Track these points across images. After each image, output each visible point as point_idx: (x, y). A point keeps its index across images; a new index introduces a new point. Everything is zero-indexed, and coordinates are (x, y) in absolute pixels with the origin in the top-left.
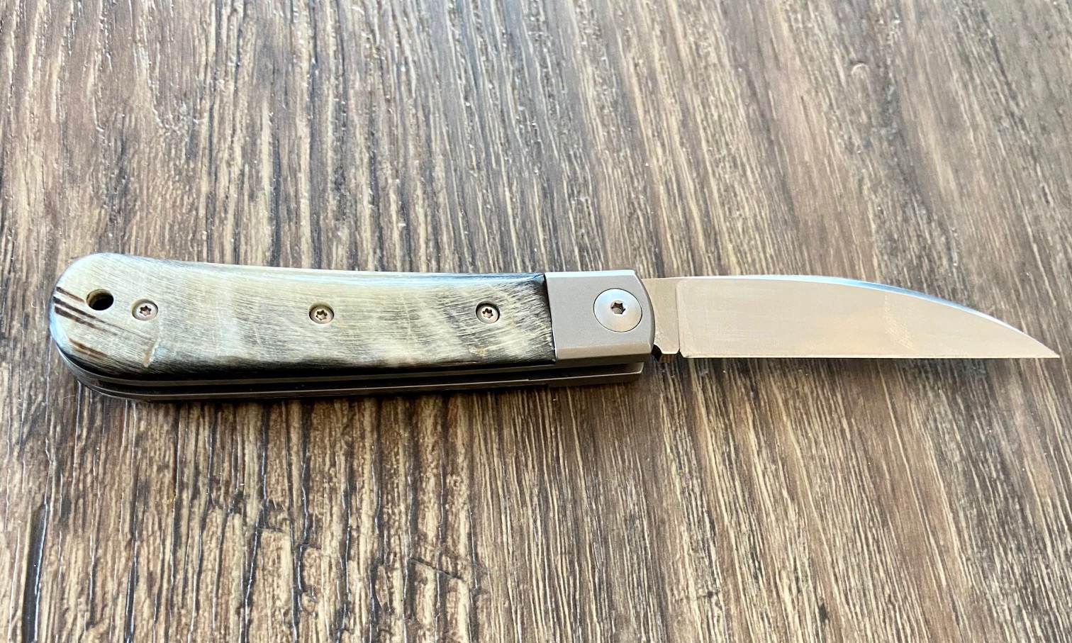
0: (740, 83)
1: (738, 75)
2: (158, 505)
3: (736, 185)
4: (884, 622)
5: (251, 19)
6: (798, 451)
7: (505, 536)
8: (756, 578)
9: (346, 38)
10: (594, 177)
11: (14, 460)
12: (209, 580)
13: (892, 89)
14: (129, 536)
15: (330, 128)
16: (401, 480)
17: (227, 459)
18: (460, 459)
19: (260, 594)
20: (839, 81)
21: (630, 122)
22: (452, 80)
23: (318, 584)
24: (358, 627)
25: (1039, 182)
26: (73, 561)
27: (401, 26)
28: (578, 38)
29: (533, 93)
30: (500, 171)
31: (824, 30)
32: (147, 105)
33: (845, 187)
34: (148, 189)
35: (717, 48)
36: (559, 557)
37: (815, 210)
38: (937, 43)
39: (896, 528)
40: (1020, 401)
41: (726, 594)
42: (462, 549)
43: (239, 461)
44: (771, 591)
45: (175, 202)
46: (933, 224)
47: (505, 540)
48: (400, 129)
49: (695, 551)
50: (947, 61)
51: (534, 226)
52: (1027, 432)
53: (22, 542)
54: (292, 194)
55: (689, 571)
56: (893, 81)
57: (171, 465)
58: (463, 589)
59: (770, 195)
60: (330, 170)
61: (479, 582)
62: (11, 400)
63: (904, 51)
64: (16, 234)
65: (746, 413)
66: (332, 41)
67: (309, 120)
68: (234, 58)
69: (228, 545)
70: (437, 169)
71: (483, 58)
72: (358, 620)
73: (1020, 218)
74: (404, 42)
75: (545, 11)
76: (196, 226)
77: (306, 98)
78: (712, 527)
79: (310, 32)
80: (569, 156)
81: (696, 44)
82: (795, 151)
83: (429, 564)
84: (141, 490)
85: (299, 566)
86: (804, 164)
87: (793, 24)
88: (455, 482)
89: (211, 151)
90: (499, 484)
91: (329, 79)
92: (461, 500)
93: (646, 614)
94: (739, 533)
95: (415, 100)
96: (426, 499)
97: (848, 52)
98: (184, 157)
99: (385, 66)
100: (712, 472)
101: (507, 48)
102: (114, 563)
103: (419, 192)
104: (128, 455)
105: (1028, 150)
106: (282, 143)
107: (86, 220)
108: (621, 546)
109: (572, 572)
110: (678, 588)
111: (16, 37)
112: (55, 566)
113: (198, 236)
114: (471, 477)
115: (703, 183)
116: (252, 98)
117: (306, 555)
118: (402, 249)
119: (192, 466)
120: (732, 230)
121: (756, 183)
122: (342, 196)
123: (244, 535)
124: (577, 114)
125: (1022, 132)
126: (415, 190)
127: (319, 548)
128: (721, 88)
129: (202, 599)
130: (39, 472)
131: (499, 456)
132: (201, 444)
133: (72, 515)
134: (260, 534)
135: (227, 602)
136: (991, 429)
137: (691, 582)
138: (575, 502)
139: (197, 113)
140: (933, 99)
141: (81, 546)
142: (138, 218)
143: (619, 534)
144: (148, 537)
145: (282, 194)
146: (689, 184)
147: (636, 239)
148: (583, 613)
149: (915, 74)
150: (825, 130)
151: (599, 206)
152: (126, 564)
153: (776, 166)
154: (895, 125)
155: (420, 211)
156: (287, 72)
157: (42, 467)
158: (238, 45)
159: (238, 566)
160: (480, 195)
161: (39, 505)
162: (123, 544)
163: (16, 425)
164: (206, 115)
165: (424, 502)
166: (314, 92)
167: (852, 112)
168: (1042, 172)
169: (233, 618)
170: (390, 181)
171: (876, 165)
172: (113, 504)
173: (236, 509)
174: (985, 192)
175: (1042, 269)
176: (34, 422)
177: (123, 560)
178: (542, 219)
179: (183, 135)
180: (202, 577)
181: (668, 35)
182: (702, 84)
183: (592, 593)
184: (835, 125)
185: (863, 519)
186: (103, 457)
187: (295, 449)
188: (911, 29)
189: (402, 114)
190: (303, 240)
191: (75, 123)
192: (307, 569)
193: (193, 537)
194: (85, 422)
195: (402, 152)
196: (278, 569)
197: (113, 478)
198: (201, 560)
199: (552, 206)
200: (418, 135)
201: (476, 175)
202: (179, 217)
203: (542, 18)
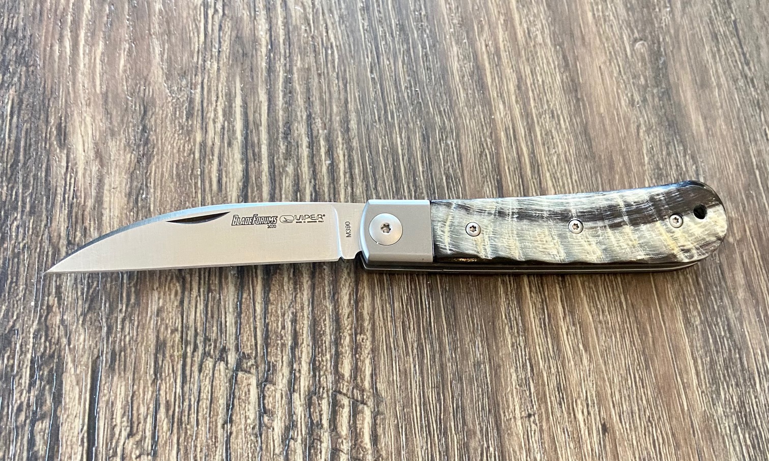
0: (558, 57)
1: (556, 51)
2: (171, 356)
3: (553, 131)
4: (645, 435)
5: (228, 17)
6: (591, 317)
7: (395, 376)
8: (560, 404)
9: (291, 30)
10: (457, 127)
11: (80, 326)
12: (204, 406)
13: (663, 59)
14: (153, 377)
15: (281, 94)
16: (328, 338)
17: (215, 324)
18: (366, 324)
19: (237, 416)
20: (626, 54)
21: (482, 86)
22: (362, 59)
23: (274, 408)
24: (300, 437)
25: (762, 125)
26: (118, 394)
27: (328, 20)
28: (447, 27)
29: (416, 68)
30: (394, 124)
31: (617, 16)
32: (160, 80)
33: (627, 131)
34: (162, 140)
35: (543, 32)
36: (430, 390)
37: (607, 148)
38: (695, 25)
39: (655, 370)
40: (742, 282)
41: (540, 416)
42: (367, 385)
43: (223, 326)
44: (570, 414)
45: (179, 148)
46: (687, 157)
47: (395, 378)
48: (327, 94)
49: (521, 386)
50: (702, 38)
51: (416, 162)
52: (746, 303)
53: (86, 381)
54: (256, 142)
55: (516, 400)
56: (663, 53)
57: (180, 329)
58: (367, 413)
59: (576, 138)
60: (281, 124)
61: (378, 407)
62: (77, 286)
63: (672, 31)
64: (77, 172)
65: (556, 291)
66: (282, 32)
67: (267, 89)
68: (217, 46)
69: (216, 382)
70: (352, 122)
71: (383, 43)
72: (299, 432)
73: (747, 152)
74: (330, 32)
75: (425, 7)
76: (193, 165)
77: (265, 73)
78: (532, 370)
79: (267, 26)
80: (440, 112)
81: (528, 29)
82: (594, 105)
83: (345, 395)
84: (160, 346)
85: (262, 397)
86: (600, 115)
87: (596, 12)
88: (363, 339)
89: (202, 112)
90: (392, 340)
91: (280, 60)
92: (366, 352)
93: (487, 429)
94: (549, 373)
95: (338, 74)
96: (343, 351)
97: (633, 33)
98: (185, 117)
99: (317, 50)
100: (532, 332)
101: (400, 35)
102: (144, 395)
103: (340, 139)
104: (152, 322)
105: (756, 102)
106: (249, 105)
107: (122, 162)
108: (471, 382)
109: (439, 400)
110: (508, 411)
111: (71, 31)
112: (107, 398)
113: (195, 172)
114: (373, 336)
115: (530, 129)
116: (229, 74)
117: (266, 389)
118: (328, 179)
119: (193, 329)
120: (550, 162)
121: (566, 129)
122: (289, 143)
123: (226, 376)
124: (446, 82)
125: (752, 89)
126: (337, 137)
127: (274, 384)
128: (545, 61)
129: (200, 418)
130: (96, 334)
131: (391, 321)
132: (198, 314)
133: (117, 362)
134: (237, 375)
135: (216, 420)
136: (722, 302)
137: (517, 407)
138: (441, 352)
139: (193, 86)
140: (691, 66)
141: (124, 383)
142: (155, 160)
143: (470, 374)
144: (166, 377)
145: (250, 142)
146: (521, 131)
147: (484, 170)
148: (446, 428)
149: (679, 48)
150: (615, 90)
151: (460, 147)
152: (152, 396)
153: (581, 117)
154: (664, 86)
155: (341, 153)
156: (252, 56)
157: (97, 331)
158: (219, 36)
159: (223, 397)
160: (380, 140)
161: (96, 356)
162: (150, 382)
163: (80, 302)
164: (199, 87)
165: (342, 353)
166: (270, 69)
167: (634, 77)
168: (765, 118)
169: (220, 431)
170: (320, 131)
171: (649, 115)
172: (143, 356)
173: (221, 359)
174: (725, 133)
175: (761, 188)
176: (92, 301)
177: (150, 393)
178: (422, 157)
179: (184, 101)
180: (200, 403)
181: (509, 22)
182: (532, 59)
183: (451, 414)
184: (622, 86)
185: (633, 364)
186: (136, 323)
187: (258, 317)
188: (678, 14)
189: (329, 84)
190: (264, 174)
191: (113, 93)
192: (267, 398)
193: (194, 377)
194: (125, 300)
195: (328, 111)
196: (248, 398)
197: (143, 338)
198: (200, 393)
199: (429, 147)
200: (339, 99)
201: (378, 126)
202: (182, 159)
203: (423, 13)
